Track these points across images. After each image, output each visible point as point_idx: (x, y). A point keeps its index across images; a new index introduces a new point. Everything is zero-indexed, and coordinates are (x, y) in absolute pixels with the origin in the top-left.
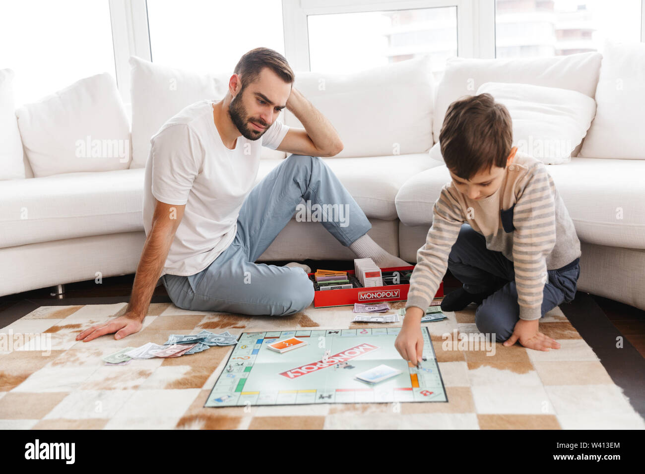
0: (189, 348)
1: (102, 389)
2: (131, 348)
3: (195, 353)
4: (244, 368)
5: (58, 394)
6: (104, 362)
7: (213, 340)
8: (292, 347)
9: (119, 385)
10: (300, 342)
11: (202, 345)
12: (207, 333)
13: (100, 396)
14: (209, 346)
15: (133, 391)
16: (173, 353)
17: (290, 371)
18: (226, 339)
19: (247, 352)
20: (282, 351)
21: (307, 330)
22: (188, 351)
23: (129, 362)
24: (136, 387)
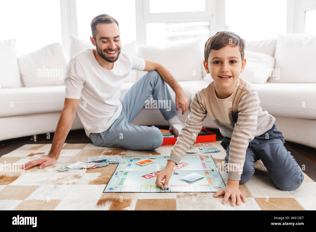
0: (99, 164)
1: (56, 184)
2: (70, 164)
3: (102, 167)
4: (124, 173)
5: (34, 186)
6: (57, 170)
7: (110, 161)
8: (148, 163)
9: (65, 182)
10: (151, 161)
11: (105, 163)
12: (107, 157)
13: (55, 188)
14: (109, 163)
15: (72, 185)
16: (91, 166)
17: (147, 175)
18: (117, 160)
19: (125, 165)
20: (142, 165)
21: (154, 156)
22: (99, 165)
23: (69, 171)
24: (74, 183)
